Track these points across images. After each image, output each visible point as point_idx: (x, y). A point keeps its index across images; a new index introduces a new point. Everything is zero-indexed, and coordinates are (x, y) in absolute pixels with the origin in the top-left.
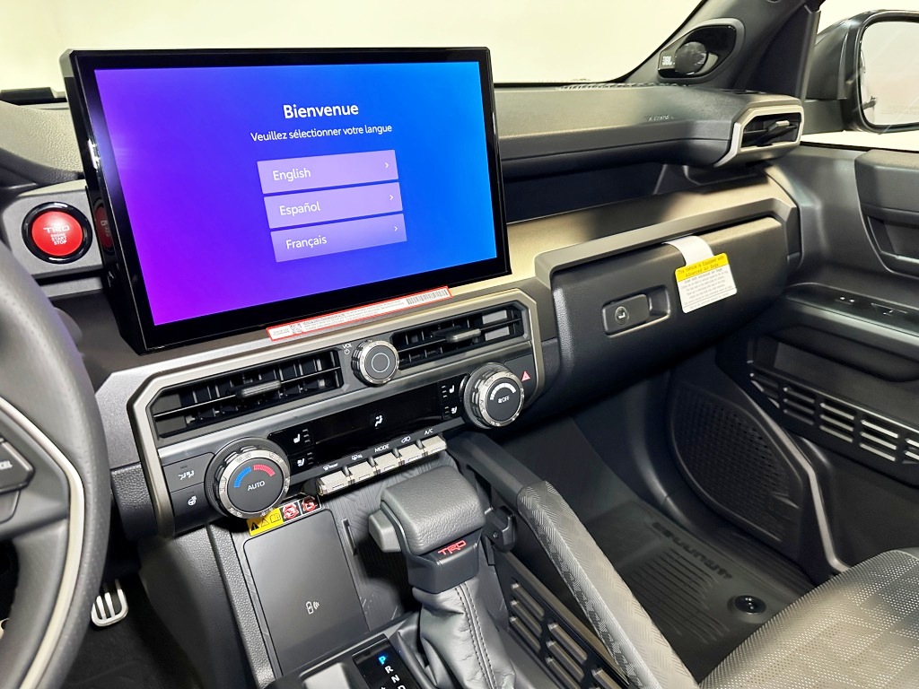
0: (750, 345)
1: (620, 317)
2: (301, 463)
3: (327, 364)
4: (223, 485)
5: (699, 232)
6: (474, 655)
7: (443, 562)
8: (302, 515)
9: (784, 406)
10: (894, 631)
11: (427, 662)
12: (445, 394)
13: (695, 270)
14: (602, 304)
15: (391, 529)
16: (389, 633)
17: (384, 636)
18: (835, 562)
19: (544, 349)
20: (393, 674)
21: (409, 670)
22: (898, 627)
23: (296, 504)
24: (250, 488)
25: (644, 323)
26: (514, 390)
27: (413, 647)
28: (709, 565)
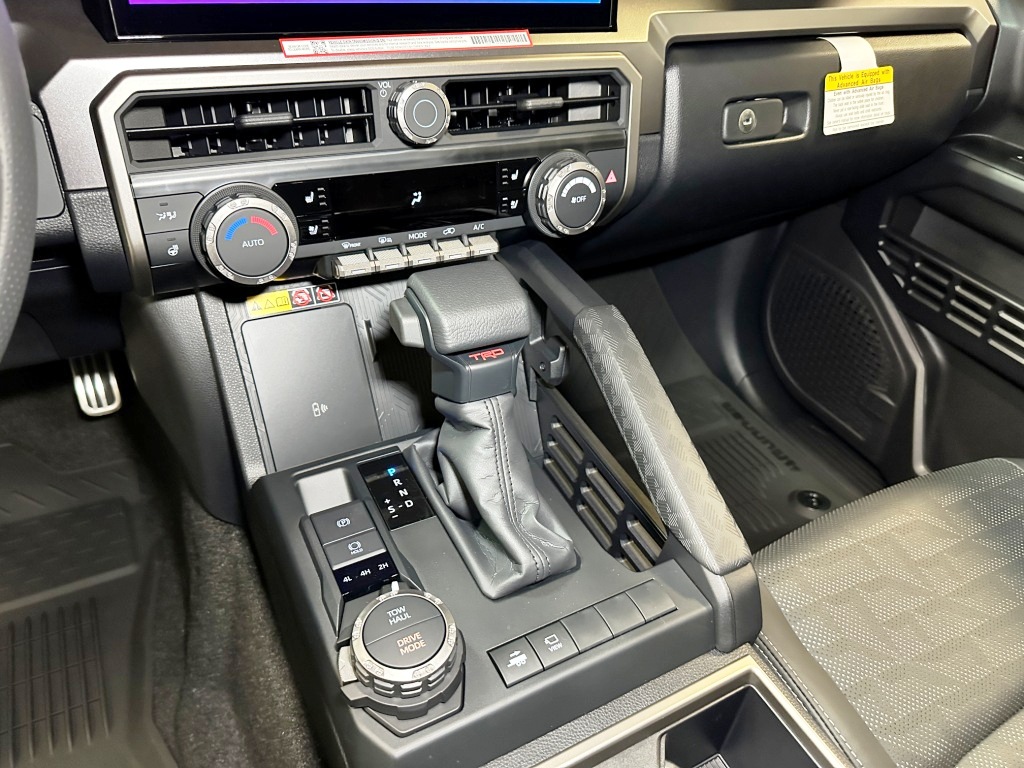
0: (889, 205)
1: (745, 123)
2: (313, 230)
3: (357, 107)
4: (210, 234)
5: (867, 33)
6: (496, 475)
7: (473, 367)
8: (316, 305)
9: (910, 284)
10: (976, 539)
11: (441, 480)
12: (505, 180)
13: (851, 80)
14: (725, 101)
15: (415, 321)
16: (403, 446)
17: (397, 448)
18: (920, 468)
19: (641, 145)
20: (401, 488)
21: (420, 486)
22: (983, 535)
23: (309, 290)
24: (245, 244)
25: (773, 138)
26: (593, 189)
27: (429, 464)
28: (777, 454)
